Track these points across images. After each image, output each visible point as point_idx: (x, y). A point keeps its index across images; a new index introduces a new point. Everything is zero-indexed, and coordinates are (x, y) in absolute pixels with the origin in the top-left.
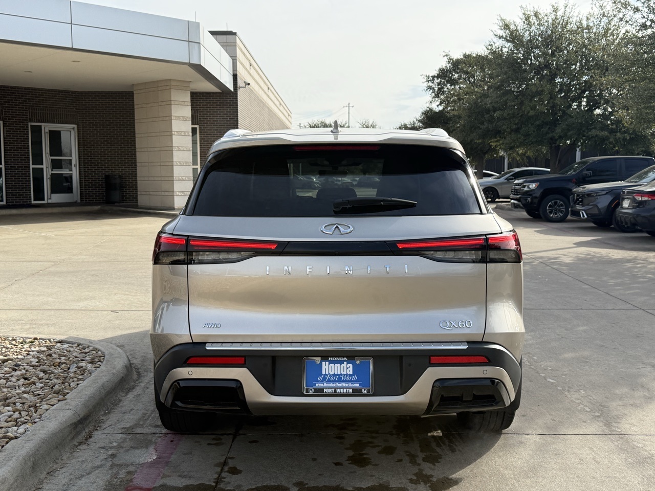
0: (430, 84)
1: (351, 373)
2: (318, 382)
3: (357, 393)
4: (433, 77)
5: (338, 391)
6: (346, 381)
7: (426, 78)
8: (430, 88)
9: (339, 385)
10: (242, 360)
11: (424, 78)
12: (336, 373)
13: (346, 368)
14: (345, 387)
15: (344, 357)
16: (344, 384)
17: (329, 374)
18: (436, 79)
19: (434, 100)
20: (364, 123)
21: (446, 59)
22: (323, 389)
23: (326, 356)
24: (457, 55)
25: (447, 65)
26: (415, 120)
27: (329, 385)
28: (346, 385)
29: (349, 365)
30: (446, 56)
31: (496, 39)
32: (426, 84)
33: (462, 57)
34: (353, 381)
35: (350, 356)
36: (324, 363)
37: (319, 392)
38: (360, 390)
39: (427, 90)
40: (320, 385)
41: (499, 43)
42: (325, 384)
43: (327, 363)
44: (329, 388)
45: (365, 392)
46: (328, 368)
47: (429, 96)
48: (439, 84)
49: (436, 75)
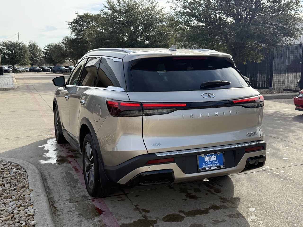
0: (70, 26)
1: (216, 160)
2: (203, 165)
3: (219, 168)
4: (71, 23)
5: (212, 168)
6: (214, 164)
7: (68, 23)
8: (70, 28)
9: (212, 165)
10: (172, 159)
11: (67, 23)
12: (210, 160)
13: (214, 158)
14: (215, 166)
15: (213, 153)
16: (213, 165)
17: (207, 161)
18: (72, 24)
19: (72, 33)
20: (30, 42)
21: (76, 15)
22: (206, 168)
23: (206, 153)
24: (81, 14)
25: (77, 18)
26: (60, 42)
27: (208, 166)
28: (215, 165)
29: (215, 156)
30: (77, 13)
31: (104, 8)
32: (68, 26)
33: (84, 15)
34: (217, 163)
35: (215, 152)
36: (205, 157)
37: (205, 170)
38: (220, 167)
39: (69, 28)
40: (204, 166)
41: (106, 10)
42: (206, 166)
43: (206, 156)
44: (208, 167)
45: (222, 167)
46: (207, 159)
47: (70, 31)
48: (74, 26)
49: (72, 22)
